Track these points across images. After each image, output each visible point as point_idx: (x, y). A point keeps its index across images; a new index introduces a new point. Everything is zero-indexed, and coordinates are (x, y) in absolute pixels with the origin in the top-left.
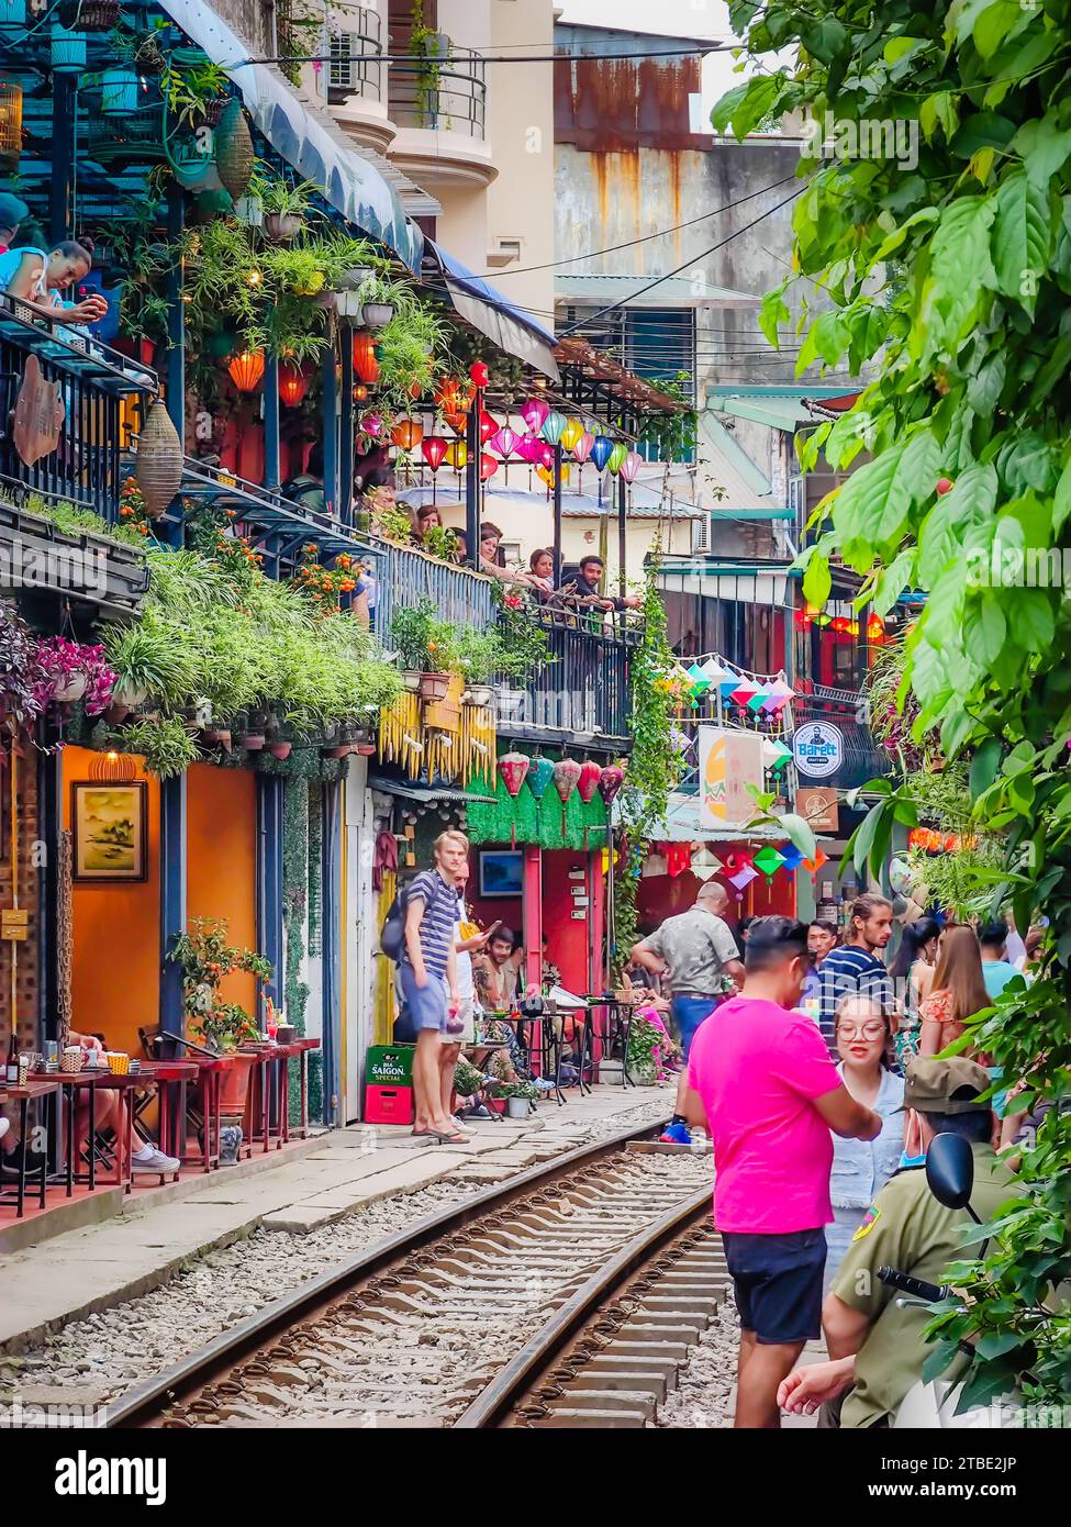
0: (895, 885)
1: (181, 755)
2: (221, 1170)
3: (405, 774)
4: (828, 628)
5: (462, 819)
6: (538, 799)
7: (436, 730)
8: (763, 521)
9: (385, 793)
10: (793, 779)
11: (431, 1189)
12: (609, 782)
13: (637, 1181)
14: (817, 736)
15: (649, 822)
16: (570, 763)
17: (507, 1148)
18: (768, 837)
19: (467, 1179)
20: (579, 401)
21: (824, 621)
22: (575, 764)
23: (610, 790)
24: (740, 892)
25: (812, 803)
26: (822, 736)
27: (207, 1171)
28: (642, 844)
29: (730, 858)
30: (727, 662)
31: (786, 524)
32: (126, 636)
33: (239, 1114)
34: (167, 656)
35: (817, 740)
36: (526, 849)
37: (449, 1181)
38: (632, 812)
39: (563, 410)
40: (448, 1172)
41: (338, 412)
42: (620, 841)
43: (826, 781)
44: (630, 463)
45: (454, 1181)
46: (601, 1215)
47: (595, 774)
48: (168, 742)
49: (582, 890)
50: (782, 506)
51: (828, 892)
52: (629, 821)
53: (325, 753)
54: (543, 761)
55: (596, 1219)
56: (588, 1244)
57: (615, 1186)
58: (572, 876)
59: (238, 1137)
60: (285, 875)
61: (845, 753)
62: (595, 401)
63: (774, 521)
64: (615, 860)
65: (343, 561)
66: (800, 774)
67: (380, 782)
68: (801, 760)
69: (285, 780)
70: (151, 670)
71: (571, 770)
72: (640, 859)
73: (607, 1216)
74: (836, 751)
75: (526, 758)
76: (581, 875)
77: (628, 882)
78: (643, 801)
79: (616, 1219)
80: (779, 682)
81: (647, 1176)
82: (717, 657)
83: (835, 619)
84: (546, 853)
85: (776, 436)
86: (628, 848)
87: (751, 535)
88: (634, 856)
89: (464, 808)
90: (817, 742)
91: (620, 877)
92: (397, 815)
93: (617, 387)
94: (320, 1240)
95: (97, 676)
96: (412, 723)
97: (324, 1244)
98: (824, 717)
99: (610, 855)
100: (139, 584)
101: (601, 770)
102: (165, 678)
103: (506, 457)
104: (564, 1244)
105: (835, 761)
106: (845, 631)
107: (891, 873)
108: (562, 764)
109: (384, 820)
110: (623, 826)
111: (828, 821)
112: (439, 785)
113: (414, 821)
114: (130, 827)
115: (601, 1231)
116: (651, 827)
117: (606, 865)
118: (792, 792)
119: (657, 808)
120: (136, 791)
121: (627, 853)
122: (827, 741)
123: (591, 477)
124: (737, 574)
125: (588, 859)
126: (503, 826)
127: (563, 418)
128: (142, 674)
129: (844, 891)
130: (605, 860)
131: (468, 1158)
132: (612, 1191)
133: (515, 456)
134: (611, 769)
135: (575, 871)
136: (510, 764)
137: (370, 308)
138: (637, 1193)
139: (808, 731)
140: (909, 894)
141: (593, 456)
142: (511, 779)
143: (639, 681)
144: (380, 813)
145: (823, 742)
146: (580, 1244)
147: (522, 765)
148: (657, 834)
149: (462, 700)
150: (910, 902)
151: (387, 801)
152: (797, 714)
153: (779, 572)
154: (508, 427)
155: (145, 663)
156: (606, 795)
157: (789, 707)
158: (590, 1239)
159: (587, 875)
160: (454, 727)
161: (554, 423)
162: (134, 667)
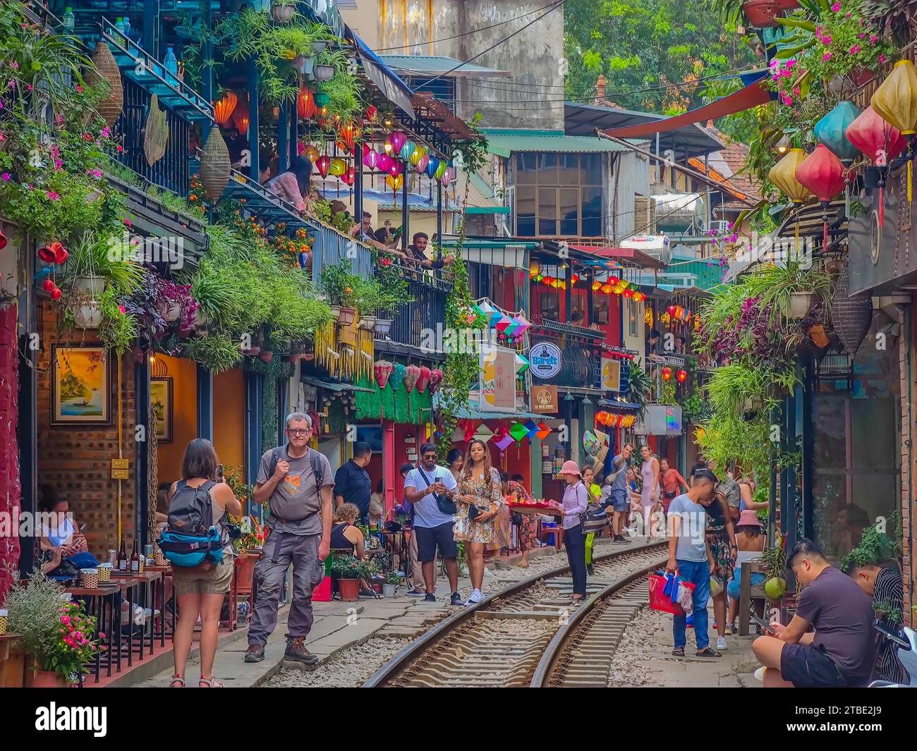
0: (587, 448)
1: (230, 358)
2: (239, 630)
3: (328, 373)
4: (542, 283)
5: (353, 403)
6: (395, 391)
7: (344, 345)
8: (488, 215)
9: (312, 386)
10: (529, 379)
11: (370, 641)
12: (434, 380)
13: (490, 636)
14: (545, 352)
15: (456, 407)
16: (412, 367)
17: (403, 615)
18: (519, 416)
19: (391, 635)
20: (419, 133)
21: (539, 278)
22: (416, 368)
23: (434, 385)
24: (503, 452)
25: (541, 395)
26: (548, 352)
27: (231, 631)
28: (452, 420)
29: (497, 430)
30: (493, 304)
31: (504, 217)
32: (193, 279)
33: (248, 594)
34: (222, 293)
35: (545, 354)
36: (387, 422)
37: (379, 637)
38: (446, 400)
39: (413, 139)
40: (377, 631)
41: (288, 137)
42: (438, 418)
43: (552, 381)
44: (446, 174)
45: (383, 637)
46: (483, 658)
47: (427, 374)
48: (222, 349)
49: (413, 450)
50: (501, 205)
51: (546, 452)
52: (444, 405)
53: (284, 359)
54: (398, 365)
55: (480, 660)
56: (487, 677)
57: (479, 639)
58: (407, 441)
59: (248, 608)
60: (263, 438)
61: (563, 364)
62: (426, 133)
63: (496, 215)
64: (435, 430)
65: (301, 234)
66: (533, 376)
67: (309, 378)
68: (534, 367)
69: (263, 376)
70: (211, 301)
71: (414, 372)
72: (451, 430)
73: (487, 658)
74: (557, 361)
75: (390, 364)
76: (413, 440)
77: (443, 445)
78: (453, 392)
79: (492, 661)
80: (520, 316)
81: (495, 634)
82: (488, 300)
83: (545, 278)
84: (397, 426)
85: (497, 160)
86: (443, 423)
87: (480, 224)
88: (448, 428)
89: (353, 396)
90: (544, 356)
91: (438, 441)
92: (319, 398)
93: (438, 124)
94: (323, 675)
95: (187, 305)
96: (331, 341)
97: (326, 678)
98: (547, 339)
99: (431, 428)
100: (202, 245)
101: (430, 371)
102: (219, 307)
103: (372, 169)
104: (474, 676)
105: (556, 368)
106: (550, 285)
107: (585, 440)
108: (408, 368)
109: (311, 403)
110: (440, 408)
111: (552, 406)
112: (344, 381)
113: (329, 404)
114: (161, 407)
115: (489, 668)
116: (458, 409)
117: (428, 434)
118: (528, 388)
119: (462, 398)
120: (165, 383)
121: (443, 427)
122: (551, 355)
123: (426, 181)
124: (492, 248)
125: (417, 430)
126: (374, 407)
127: (413, 144)
128: (206, 304)
129: (556, 452)
130: (428, 431)
131: (385, 622)
132: (479, 643)
133: (376, 169)
134: (435, 372)
135: (409, 437)
136: (380, 367)
137: (319, 69)
138: (495, 644)
139: (540, 347)
140: (595, 454)
141: (426, 171)
142: (381, 378)
143: (450, 314)
144: (309, 398)
145: (548, 355)
146: (482, 677)
147: (387, 368)
148: (462, 414)
149: (358, 326)
150: (596, 459)
151: (313, 391)
152: (531, 338)
153: (520, 246)
154: (373, 149)
155: (208, 297)
156: (431, 389)
157: (526, 333)
158: (487, 673)
159: (417, 440)
160: (354, 343)
161: (407, 147)
162: (200, 299)
